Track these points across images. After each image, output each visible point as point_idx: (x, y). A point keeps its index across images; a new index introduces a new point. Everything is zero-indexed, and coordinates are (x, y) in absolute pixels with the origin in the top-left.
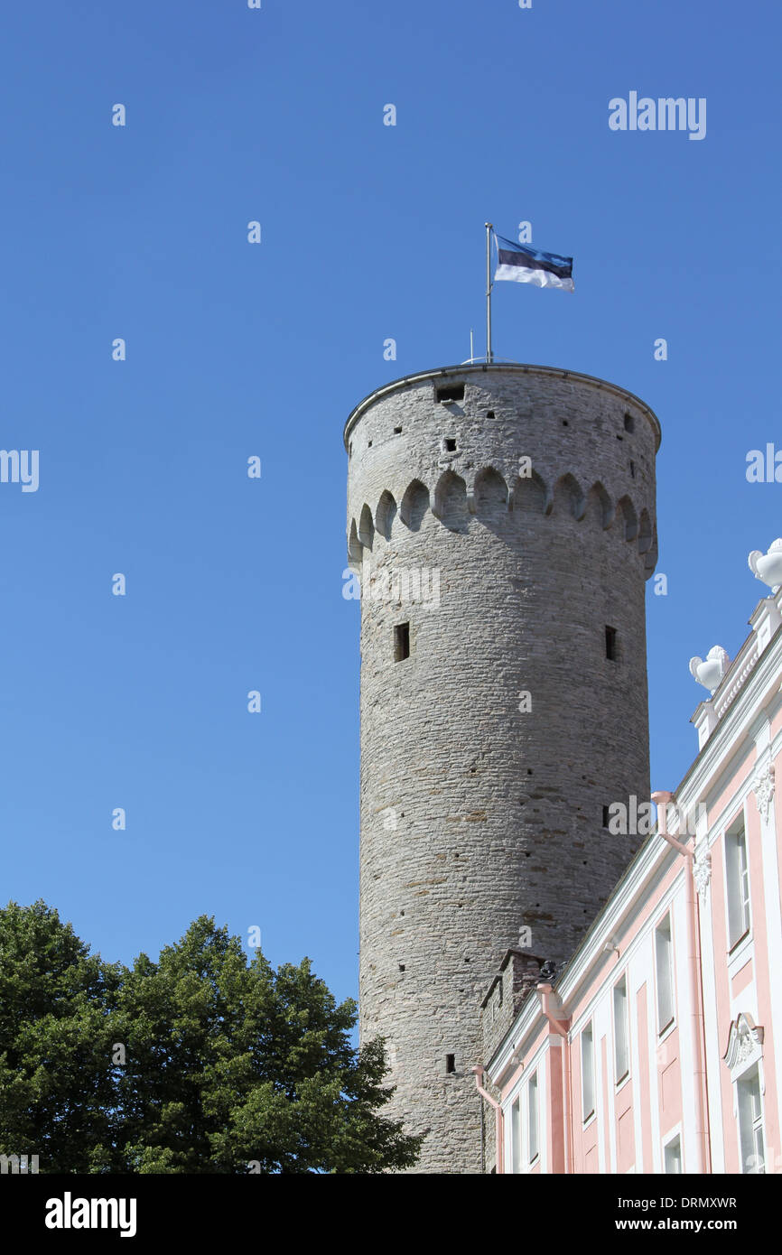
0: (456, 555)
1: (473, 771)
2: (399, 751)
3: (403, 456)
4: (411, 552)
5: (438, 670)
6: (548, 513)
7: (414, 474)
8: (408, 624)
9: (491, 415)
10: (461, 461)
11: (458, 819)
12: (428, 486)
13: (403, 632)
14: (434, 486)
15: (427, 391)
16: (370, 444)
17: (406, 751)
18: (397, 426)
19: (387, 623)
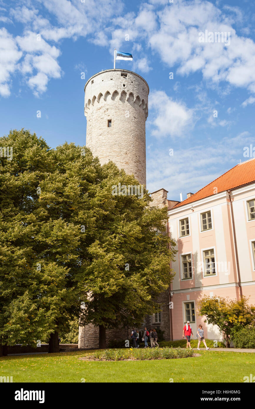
0: (124, 108)
1: (126, 153)
2: (108, 146)
3: (113, 85)
4: (113, 105)
5: (119, 131)
6: (140, 106)
7: (116, 89)
8: (111, 120)
9: (132, 82)
10: (126, 89)
11: (123, 163)
12: (119, 92)
13: (110, 121)
14: (121, 93)
15: (120, 73)
16: (103, 81)
17: (110, 146)
18: (111, 78)
19: (105, 119)
